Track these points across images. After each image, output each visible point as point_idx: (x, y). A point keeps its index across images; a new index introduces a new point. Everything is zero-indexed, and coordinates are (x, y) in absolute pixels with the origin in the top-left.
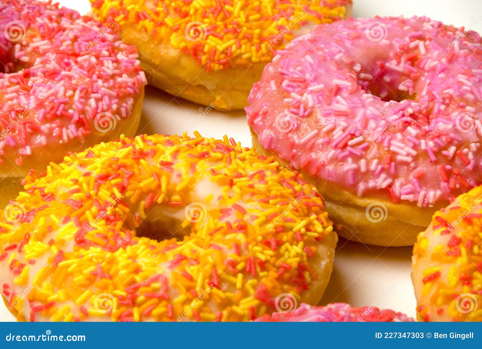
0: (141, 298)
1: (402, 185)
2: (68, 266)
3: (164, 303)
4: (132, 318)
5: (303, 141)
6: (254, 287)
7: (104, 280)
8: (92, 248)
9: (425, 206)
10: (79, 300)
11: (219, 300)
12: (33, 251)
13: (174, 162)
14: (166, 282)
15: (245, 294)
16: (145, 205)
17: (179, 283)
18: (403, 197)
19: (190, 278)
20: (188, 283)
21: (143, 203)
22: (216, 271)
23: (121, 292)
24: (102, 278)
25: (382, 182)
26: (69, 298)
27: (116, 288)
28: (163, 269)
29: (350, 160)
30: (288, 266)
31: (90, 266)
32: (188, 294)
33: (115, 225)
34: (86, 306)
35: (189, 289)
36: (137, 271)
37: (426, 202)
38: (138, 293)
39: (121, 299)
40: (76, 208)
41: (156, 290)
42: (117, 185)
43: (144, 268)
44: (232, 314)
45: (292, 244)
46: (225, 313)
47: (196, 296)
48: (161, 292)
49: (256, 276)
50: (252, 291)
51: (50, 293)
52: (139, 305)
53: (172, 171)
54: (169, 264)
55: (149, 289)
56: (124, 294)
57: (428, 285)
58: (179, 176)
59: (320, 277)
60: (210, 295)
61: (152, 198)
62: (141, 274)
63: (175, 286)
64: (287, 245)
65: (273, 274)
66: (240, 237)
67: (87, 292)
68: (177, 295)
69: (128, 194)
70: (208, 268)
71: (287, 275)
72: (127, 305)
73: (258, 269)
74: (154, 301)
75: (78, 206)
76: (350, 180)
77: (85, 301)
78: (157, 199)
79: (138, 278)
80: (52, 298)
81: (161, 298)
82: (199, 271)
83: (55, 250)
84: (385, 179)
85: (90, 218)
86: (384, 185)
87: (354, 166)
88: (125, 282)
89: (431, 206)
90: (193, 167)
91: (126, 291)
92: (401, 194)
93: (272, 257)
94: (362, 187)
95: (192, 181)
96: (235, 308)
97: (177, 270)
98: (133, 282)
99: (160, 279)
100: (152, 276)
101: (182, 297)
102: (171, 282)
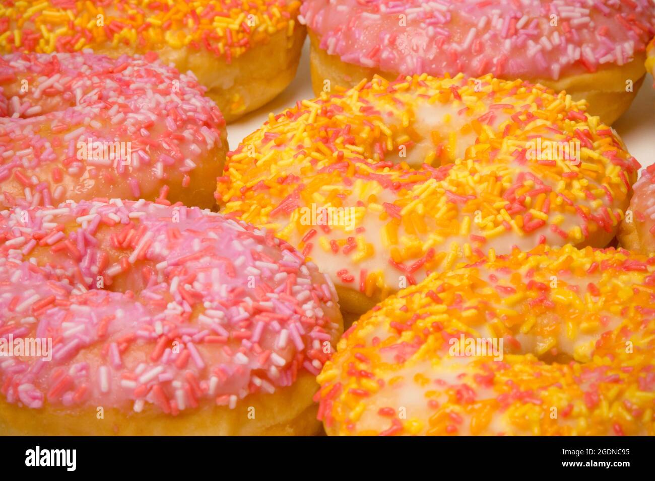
1: (594, 50)
5: (466, 45)
7: (470, 202)
13: (369, 105)
18: (602, 61)
20: (554, 170)
24: (465, 202)
25: (572, 54)
26: (446, 236)
27: (491, 203)
29: (531, 43)
31: (439, 199)
36: (498, 179)
39: (508, 209)
42: (344, 143)
52: (532, 206)
53: (378, 113)
58: (391, 114)
62: (504, 179)
76: (542, 63)
77: (470, 228)
80: (426, 246)
84: (574, 50)
86: (577, 56)
87: (539, 47)
90: (396, 101)
92: (597, 60)
94: (556, 68)
95: (411, 113)
100: (515, 178)
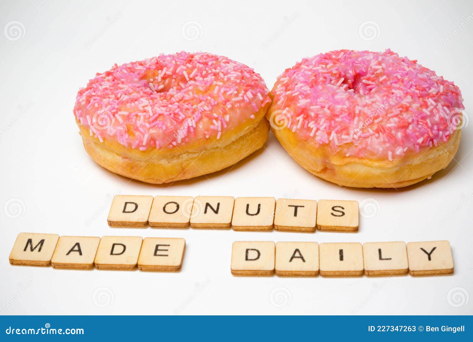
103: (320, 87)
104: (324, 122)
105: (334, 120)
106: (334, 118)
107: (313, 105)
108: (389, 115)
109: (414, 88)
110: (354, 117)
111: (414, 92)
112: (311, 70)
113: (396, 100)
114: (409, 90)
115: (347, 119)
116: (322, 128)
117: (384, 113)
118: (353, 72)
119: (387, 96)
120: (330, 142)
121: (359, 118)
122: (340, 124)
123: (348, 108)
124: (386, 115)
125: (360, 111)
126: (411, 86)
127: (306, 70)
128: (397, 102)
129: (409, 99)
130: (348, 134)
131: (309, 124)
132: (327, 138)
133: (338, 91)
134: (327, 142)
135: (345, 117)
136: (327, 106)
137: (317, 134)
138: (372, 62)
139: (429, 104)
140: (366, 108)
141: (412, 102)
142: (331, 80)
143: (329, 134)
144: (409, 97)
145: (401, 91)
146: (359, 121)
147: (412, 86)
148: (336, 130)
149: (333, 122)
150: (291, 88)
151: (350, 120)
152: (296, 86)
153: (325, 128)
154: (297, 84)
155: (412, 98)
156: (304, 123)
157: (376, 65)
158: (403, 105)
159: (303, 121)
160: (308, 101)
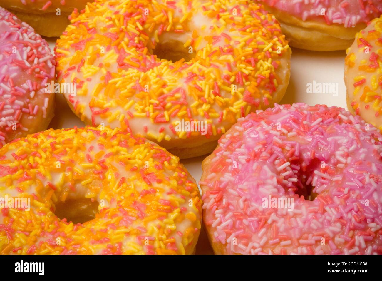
0: (169, 105)
2: (115, 83)
3: (184, 107)
4: (164, 118)
6: (242, 93)
8: (130, 69)
9: (349, 26)
10: (127, 106)
11: (220, 104)
12: (88, 72)
14: (184, 93)
15: (236, 98)
16: (158, 33)
17: (193, 93)
19: (201, 90)
21: (157, 32)
22: (217, 83)
23: (155, 101)
28: (181, 83)
30: (264, 77)
32: (200, 100)
33: (143, 51)
34: (131, 110)
35: (200, 97)
37: (350, 24)
38: (166, 101)
40: (114, 39)
41: (178, 99)
43: (169, 84)
44: (229, 112)
45: (264, 61)
46: (225, 112)
47: (205, 102)
48: (182, 100)
49: (243, 85)
50: (241, 96)
51: (105, 102)
54: (185, 80)
55: (174, 98)
56: (157, 102)
57: (358, 88)
59: (283, 82)
60: (214, 100)
61: (163, 28)
63: (191, 95)
64: (261, 61)
65: (254, 83)
66: (230, 57)
67: (132, 101)
68: (193, 101)
69: (146, 26)
70: (211, 81)
71: (263, 83)
72: (160, 110)
73: (244, 80)
74: (178, 106)
75: (115, 38)
78: (167, 28)
79: (165, 91)
81: (182, 104)
82: (206, 84)
83: (104, 71)
85: (125, 47)
88: (157, 93)
89: (353, 27)
91: (159, 100)
93: (252, 71)
96: (231, 108)
97: (191, 84)
98: (162, 93)
99: (180, 91)
101: (196, 103)
102: (188, 93)
103: (255, 165)
104: (231, 217)
105: (241, 220)
106: (242, 217)
107: (233, 188)
108: (302, 241)
109: (354, 213)
110: (262, 227)
111: (350, 219)
112: (267, 132)
113: (322, 223)
114: (345, 215)
115: (253, 225)
116: (224, 224)
117: (298, 236)
118: (311, 154)
119: (316, 213)
120: (226, 243)
121: (267, 231)
122: (244, 229)
123: (263, 212)
124: (298, 239)
125: (274, 221)
126: (350, 211)
127: (262, 129)
128: (320, 226)
129: (337, 227)
130: (246, 245)
131: (217, 212)
132: (225, 238)
133: (269, 181)
134: (224, 242)
135: (253, 221)
136: (244, 198)
137: (218, 227)
138: (340, 149)
139: (357, 243)
140: (282, 220)
141: (338, 233)
142: (276, 159)
143: (229, 234)
144: (338, 225)
145: (335, 212)
146: (265, 233)
147: (353, 210)
148: (237, 232)
149: (238, 222)
150: (232, 148)
151: (256, 228)
152: (237, 150)
153: (228, 225)
154: (239, 147)
155: (342, 228)
156: (213, 205)
157: (342, 156)
158: (325, 233)
159: (214, 203)
160: (233, 179)
